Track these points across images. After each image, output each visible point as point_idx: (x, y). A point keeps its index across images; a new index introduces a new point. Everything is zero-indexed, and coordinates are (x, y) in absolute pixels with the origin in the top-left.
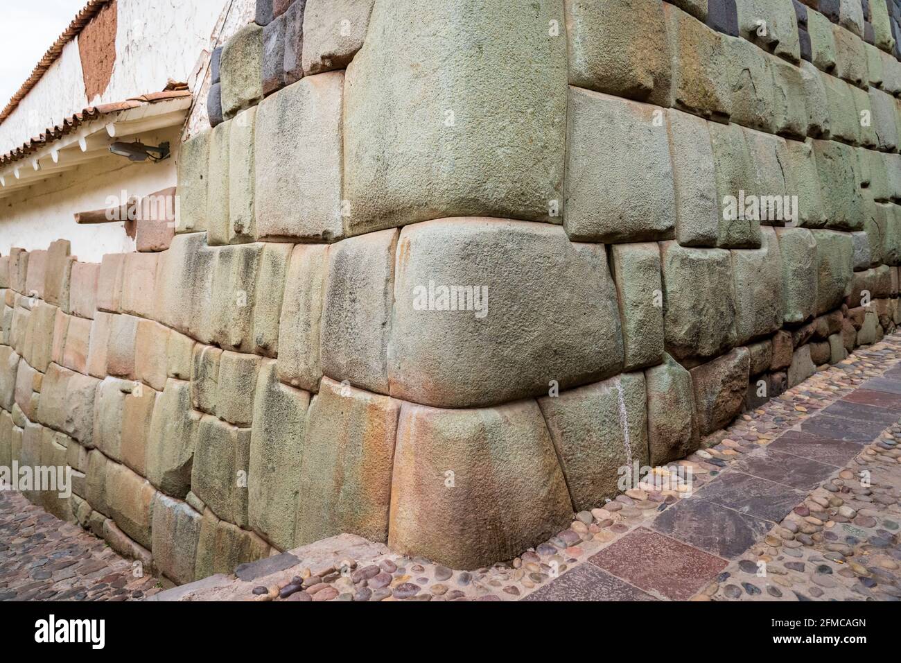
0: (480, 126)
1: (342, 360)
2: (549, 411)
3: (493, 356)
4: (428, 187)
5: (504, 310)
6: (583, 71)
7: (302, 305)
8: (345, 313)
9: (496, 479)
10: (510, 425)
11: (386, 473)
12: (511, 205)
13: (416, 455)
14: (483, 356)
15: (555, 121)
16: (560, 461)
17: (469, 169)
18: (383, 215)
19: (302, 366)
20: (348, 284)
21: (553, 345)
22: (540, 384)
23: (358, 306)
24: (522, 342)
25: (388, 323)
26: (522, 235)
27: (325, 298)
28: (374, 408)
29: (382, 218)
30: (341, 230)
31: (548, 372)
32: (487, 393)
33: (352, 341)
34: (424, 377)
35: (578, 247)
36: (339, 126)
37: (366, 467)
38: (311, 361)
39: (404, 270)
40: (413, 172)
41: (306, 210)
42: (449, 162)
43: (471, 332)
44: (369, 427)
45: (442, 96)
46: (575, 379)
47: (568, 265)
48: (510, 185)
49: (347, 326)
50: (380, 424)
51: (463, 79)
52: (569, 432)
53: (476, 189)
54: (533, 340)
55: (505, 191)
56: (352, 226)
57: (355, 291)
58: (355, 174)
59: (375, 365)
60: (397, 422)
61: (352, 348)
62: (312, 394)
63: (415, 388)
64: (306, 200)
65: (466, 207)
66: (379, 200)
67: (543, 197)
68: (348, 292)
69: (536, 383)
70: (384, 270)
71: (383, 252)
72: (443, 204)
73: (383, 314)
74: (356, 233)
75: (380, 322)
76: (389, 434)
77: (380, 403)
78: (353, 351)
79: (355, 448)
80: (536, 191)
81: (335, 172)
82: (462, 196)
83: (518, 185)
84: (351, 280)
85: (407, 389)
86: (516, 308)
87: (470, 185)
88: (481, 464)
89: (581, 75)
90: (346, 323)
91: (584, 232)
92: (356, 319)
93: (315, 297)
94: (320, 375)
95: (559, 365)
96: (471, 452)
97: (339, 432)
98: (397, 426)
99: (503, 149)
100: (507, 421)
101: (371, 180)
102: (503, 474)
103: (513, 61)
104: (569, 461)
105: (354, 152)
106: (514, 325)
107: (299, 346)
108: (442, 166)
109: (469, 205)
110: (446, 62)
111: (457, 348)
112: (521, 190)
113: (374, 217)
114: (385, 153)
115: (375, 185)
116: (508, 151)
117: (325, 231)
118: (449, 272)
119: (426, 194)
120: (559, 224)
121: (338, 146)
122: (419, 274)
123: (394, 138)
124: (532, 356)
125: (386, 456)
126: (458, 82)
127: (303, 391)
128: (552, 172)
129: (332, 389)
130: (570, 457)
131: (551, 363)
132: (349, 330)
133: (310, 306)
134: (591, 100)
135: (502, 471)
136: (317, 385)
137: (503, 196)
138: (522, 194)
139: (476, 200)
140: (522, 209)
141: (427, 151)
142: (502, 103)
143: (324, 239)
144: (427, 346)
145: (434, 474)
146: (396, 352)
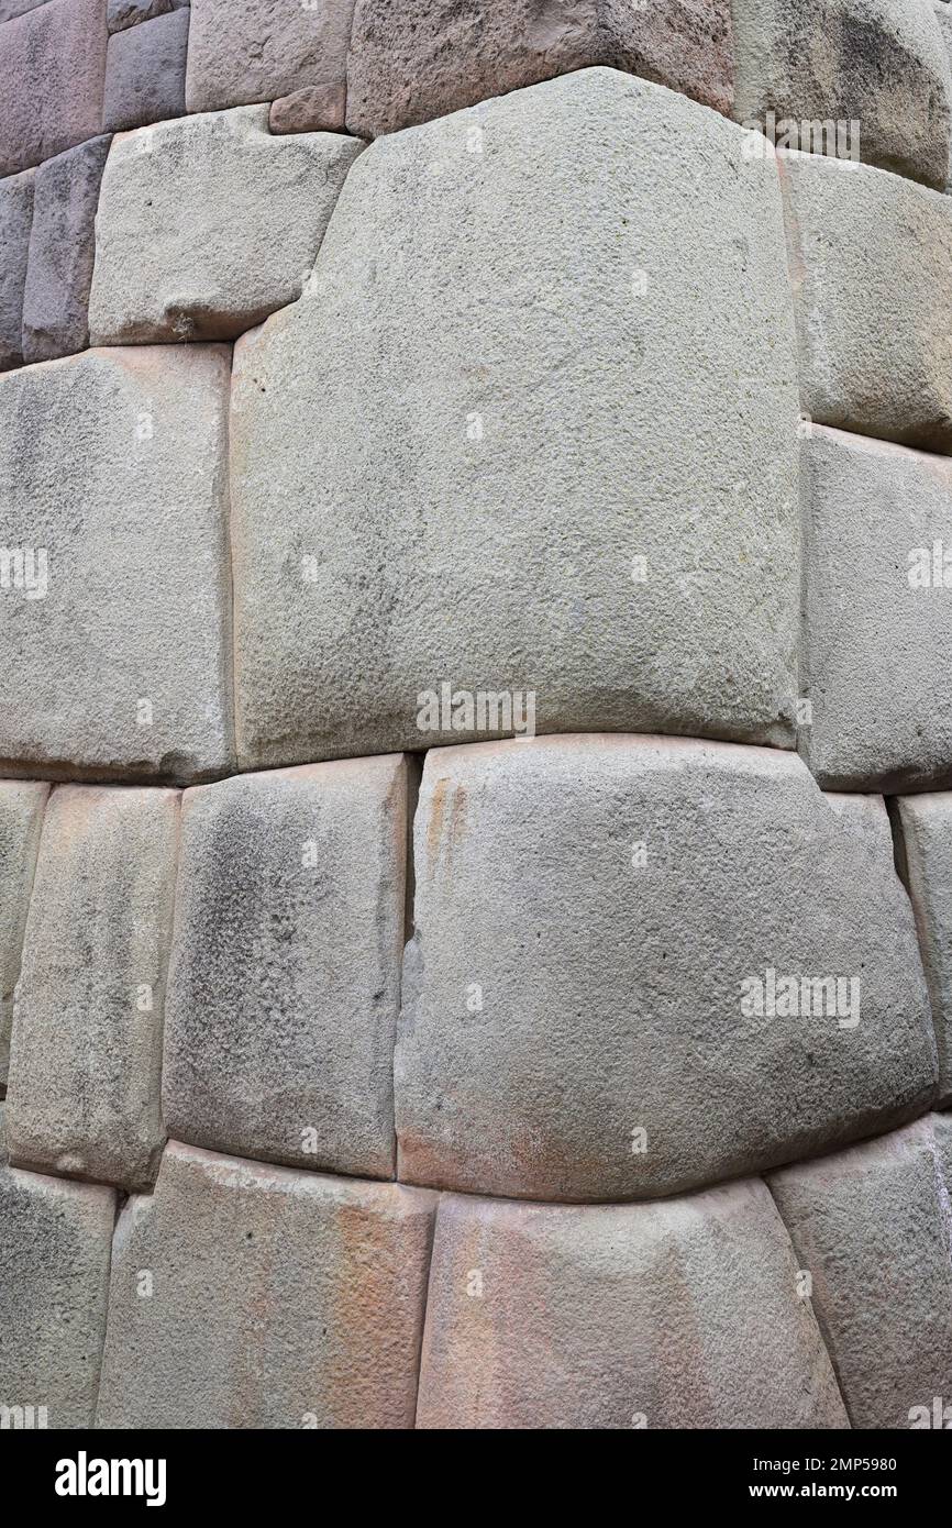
0: (641, 523)
1: (249, 1092)
2: (795, 1204)
3: (688, 1069)
4: (512, 662)
5: (705, 957)
6: (828, 388)
7: (98, 951)
8: (259, 970)
9: (709, 1375)
10: (725, 1239)
11: (398, 1384)
12: (706, 706)
13: (499, 1325)
14: (664, 1071)
15: (784, 507)
16: (825, 1332)
17: (620, 622)
18: (369, 720)
19: (103, 1114)
20: (268, 894)
21: (805, 1042)
22: (779, 1140)
23: (299, 951)
24: (744, 1035)
25: (390, 995)
26: (730, 777)
27: (181, 931)
28: (355, 1215)
29: (361, 728)
30: (221, 753)
31: (794, 1109)
32: (674, 1161)
33: (286, 1042)
34: (517, 1127)
35: (838, 803)
36: (214, 488)
37: (337, 1374)
38: (133, 1103)
39: (450, 860)
40: (470, 623)
41: (112, 696)
42: (571, 605)
43: (638, 1012)
44: (345, 1267)
45: (551, 449)
46: (847, 1124)
47: (824, 847)
48: (705, 660)
49: (265, 1003)
50: (377, 1256)
51: (602, 412)
52: (841, 1258)
53: (632, 669)
54: (767, 1030)
55: (696, 675)
56: (259, 745)
57: (290, 913)
58: (281, 614)
59: (358, 1102)
60: (429, 1247)
61: (283, 1061)
62: (122, 1196)
63: (487, 1157)
64: (110, 670)
65: (608, 711)
66: (363, 686)
67: (767, 687)
68: (268, 916)
69: (771, 1136)
70: (375, 859)
71: (372, 815)
72: (550, 701)
73: (376, 971)
74: (272, 760)
75: (368, 992)
76: (404, 1282)
77: (374, 1202)
78: (289, 1068)
79: (299, 1327)
80: (754, 672)
81: (204, 601)
82: (600, 684)
83: (720, 660)
84: (276, 885)
85: (462, 1159)
86: (728, 952)
87: (620, 661)
88: (675, 1337)
89: (823, 397)
90: (264, 997)
91: (846, 768)
92: (298, 985)
93: (142, 930)
94: (158, 1139)
95: (816, 1091)
96: (653, 1307)
97: (242, 1288)
98: (428, 1258)
99: (689, 577)
100: (720, 1230)
101: (337, 634)
102: (722, 1361)
103: (704, 372)
104: (843, 1331)
105: (280, 559)
106: (726, 993)
107: (92, 1060)
108: (551, 613)
109: (616, 707)
110: (562, 371)
111: (608, 1051)
112: (728, 670)
113: (336, 726)
114: (386, 572)
115: (352, 646)
116: (700, 582)
117: (170, 754)
118: (579, 867)
119: (508, 676)
120: (790, 750)
121: (214, 537)
122: (496, 870)
123: (414, 538)
124: (766, 1069)
125: (396, 1339)
126: (591, 420)
127: (94, 1188)
128: (780, 627)
129: (209, 1174)
130: (846, 1322)
131: (801, 1085)
132: (275, 1014)
133: (126, 951)
134: (847, 456)
135: (720, 1354)
136: (148, 1166)
137: (691, 684)
138: (728, 680)
139: (632, 695)
140: (726, 715)
141: (512, 576)
142: (685, 470)
143: (167, 774)
144: (526, 1047)
145: (560, 1370)
146: (428, 1068)
